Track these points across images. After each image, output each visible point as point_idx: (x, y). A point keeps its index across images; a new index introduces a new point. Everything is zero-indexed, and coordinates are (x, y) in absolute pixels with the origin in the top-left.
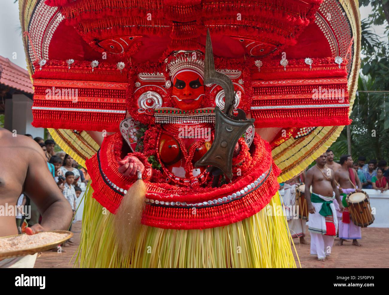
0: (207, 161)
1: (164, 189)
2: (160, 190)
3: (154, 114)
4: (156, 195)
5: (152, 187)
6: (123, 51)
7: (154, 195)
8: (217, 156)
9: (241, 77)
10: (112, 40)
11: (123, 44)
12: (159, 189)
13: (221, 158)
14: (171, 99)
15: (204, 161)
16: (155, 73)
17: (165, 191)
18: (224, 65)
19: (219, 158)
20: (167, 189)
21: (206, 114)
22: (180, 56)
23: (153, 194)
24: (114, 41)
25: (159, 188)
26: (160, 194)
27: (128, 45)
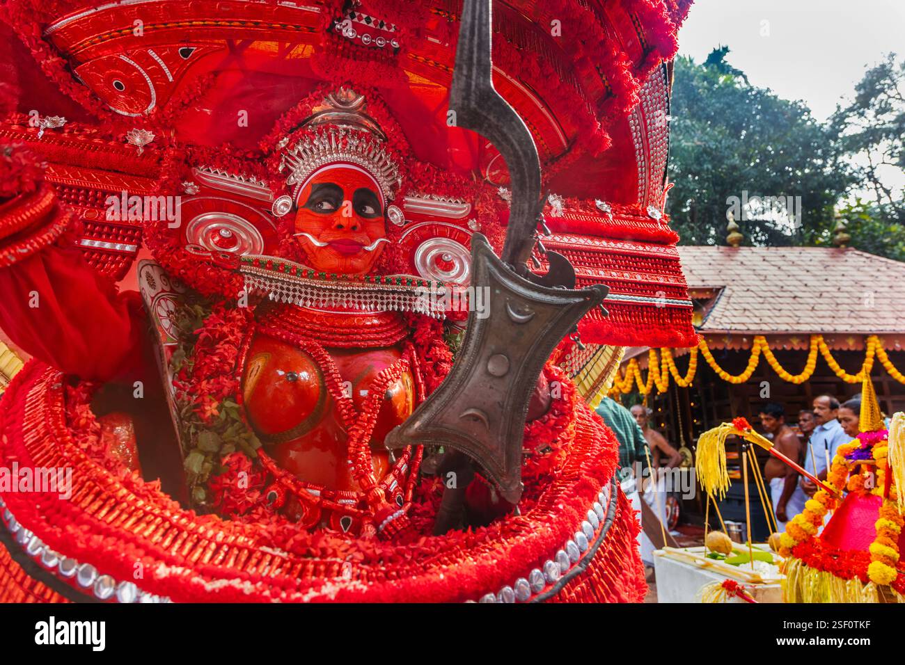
0: (430, 428)
1: (285, 555)
2: (268, 558)
3: (240, 267)
4: (248, 587)
5: (231, 546)
6: (152, 106)
7: (241, 591)
8: (471, 411)
9: (473, 214)
10: (123, 57)
11: (157, 74)
12: (264, 554)
13: (484, 418)
14: (291, 240)
15: (419, 428)
16: (244, 177)
17: (293, 564)
18: (431, 183)
19: (475, 418)
20: (301, 552)
21: (400, 288)
22: (327, 131)
23: (236, 583)
24: (126, 59)
25: (264, 549)
26: (268, 581)
27: (171, 79)
